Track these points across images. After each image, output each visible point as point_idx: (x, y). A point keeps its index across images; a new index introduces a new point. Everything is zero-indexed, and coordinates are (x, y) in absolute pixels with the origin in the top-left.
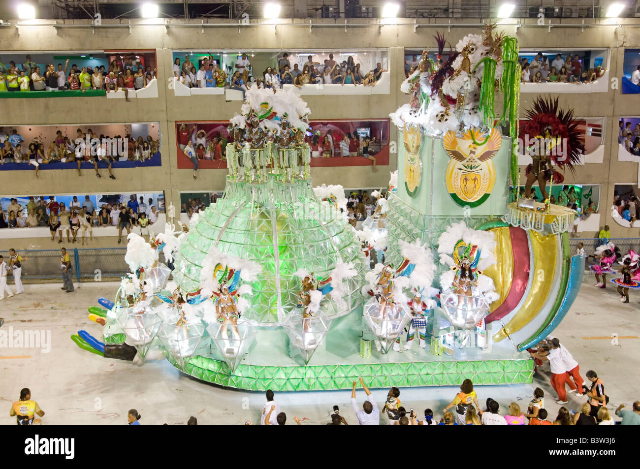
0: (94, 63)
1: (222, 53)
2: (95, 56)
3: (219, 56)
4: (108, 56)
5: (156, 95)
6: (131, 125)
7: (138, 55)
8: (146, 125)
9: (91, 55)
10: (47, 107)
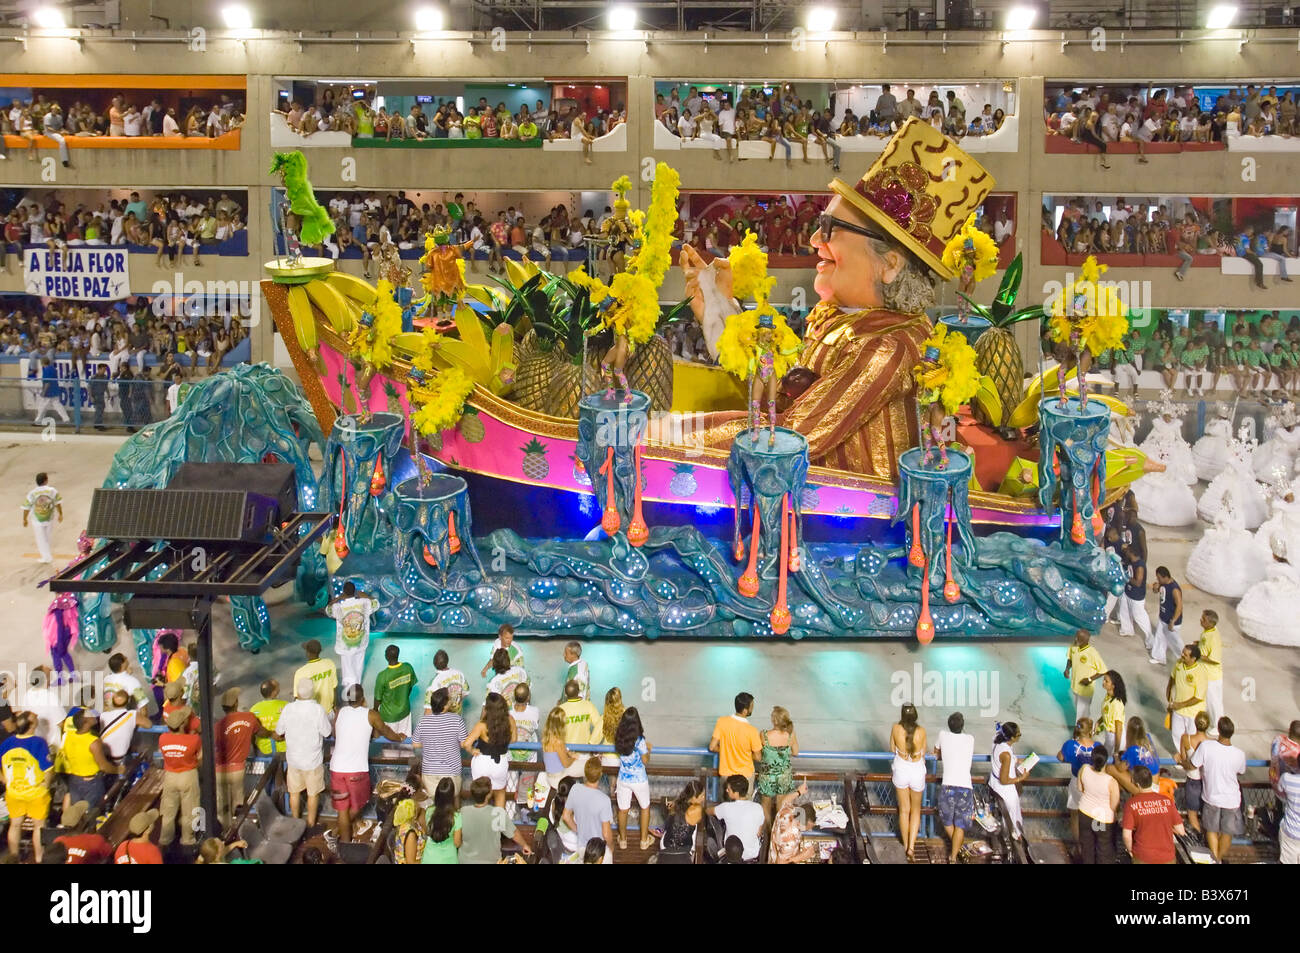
0: (529, 96)
1: (737, 84)
2: (530, 85)
3: (732, 88)
4: (551, 86)
5: (623, 147)
6: (580, 194)
7: (599, 84)
8: (606, 194)
9: (524, 84)
10: (446, 163)
